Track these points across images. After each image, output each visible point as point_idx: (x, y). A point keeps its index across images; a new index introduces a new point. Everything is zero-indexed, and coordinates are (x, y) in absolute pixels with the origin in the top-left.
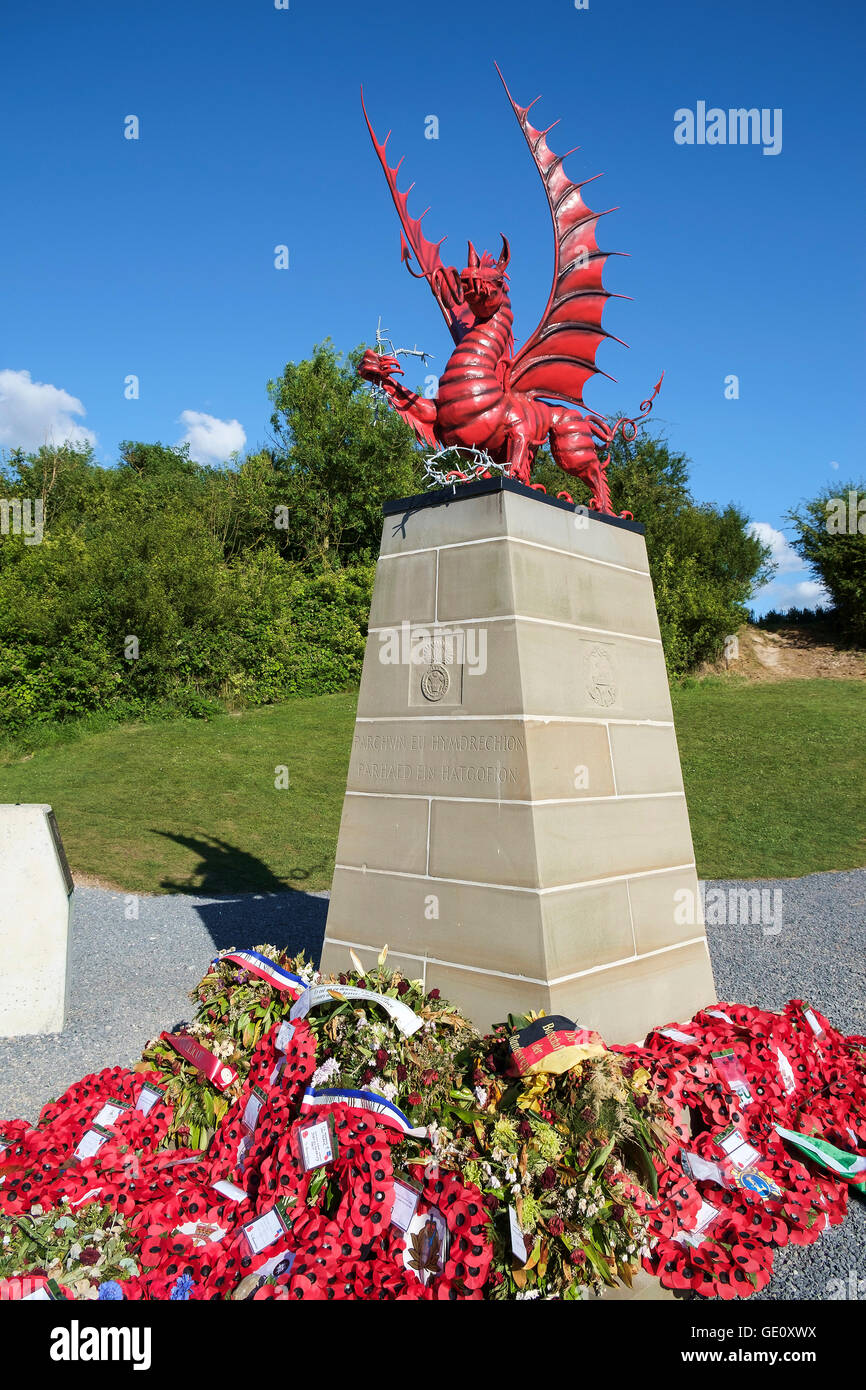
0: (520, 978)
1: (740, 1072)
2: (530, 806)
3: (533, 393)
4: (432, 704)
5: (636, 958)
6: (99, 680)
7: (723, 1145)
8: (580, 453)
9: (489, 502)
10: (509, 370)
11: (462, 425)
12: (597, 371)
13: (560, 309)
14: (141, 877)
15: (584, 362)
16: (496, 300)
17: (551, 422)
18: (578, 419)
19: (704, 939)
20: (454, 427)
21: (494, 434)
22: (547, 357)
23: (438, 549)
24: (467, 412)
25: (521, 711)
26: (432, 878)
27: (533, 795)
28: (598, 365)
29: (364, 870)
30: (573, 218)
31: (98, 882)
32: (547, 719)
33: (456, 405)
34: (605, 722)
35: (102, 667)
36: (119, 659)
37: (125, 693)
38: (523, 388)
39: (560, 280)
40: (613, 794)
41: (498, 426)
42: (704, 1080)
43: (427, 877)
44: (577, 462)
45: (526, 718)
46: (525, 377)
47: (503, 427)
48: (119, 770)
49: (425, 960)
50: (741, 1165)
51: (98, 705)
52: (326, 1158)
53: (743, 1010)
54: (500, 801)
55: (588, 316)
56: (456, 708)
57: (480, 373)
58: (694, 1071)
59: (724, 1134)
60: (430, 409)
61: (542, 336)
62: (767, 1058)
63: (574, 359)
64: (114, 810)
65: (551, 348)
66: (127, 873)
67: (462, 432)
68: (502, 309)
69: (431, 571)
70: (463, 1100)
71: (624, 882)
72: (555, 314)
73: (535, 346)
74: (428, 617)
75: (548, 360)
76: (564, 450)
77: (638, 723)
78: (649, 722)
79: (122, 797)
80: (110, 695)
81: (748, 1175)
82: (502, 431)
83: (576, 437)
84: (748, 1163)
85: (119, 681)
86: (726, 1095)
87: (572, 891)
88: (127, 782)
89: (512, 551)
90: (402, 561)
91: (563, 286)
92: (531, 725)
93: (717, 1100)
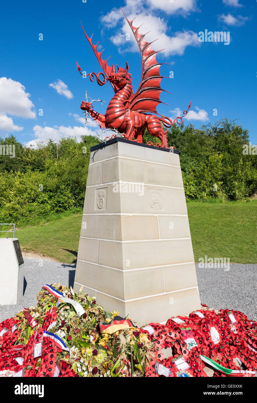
0: (118, 299)
1: (193, 336)
2: (122, 243)
3: (139, 111)
4: (100, 210)
5: (165, 293)
6: (68, 202)
7: (175, 362)
8: (156, 129)
9: (114, 145)
10: (129, 104)
11: (112, 122)
12: (160, 102)
13: (146, 83)
14: (65, 258)
15: (155, 100)
16: (123, 82)
17: (146, 119)
18: (155, 118)
19: (197, 287)
20: (110, 123)
21: (122, 124)
22: (142, 99)
23: (102, 161)
24: (113, 118)
25: (120, 212)
26: (98, 265)
27: (123, 239)
28: (161, 100)
29: (83, 261)
30: (148, 54)
31: (53, 260)
32: (131, 215)
33: (109, 116)
34: (157, 215)
35: (69, 198)
36: (74, 196)
37: (76, 205)
38: (135, 109)
39: (144, 74)
40: (159, 238)
41: (123, 122)
42: (174, 338)
43: (97, 264)
44: (155, 131)
45: (122, 214)
46: (135, 106)
47: (125, 122)
48: (69, 227)
49: (96, 291)
50: (181, 370)
51: (68, 209)
52: (39, 355)
53: (208, 312)
54: (114, 241)
55: (155, 84)
56: (105, 211)
57: (118, 106)
58: (171, 334)
59: (177, 358)
60: (104, 118)
61: (139, 92)
62: (206, 331)
63: (152, 99)
64: (63, 239)
65: (143, 96)
66: (61, 257)
67: (112, 124)
68: (127, 85)
69: (100, 168)
70: (86, 339)
71: (162, 268)
72: (144, 85)
73: (138, 95)
74: (100, 182)
75: (143, 100)
76: (150, 128)
77: (171, 215)
78: (176, 215)
79: (67, 235)
80: (72, 206)
81: (183, 374)
82: (125, 123)
83: (155, 124)
84: (184, 369)
85: (74, 202)
86: (182, 344)
87: (138, 271)
88: (70, 231)
89: (120, 161)
90: (94, 165)
91: (145, 76)
92: (123, 217)
93: (179, 345)
